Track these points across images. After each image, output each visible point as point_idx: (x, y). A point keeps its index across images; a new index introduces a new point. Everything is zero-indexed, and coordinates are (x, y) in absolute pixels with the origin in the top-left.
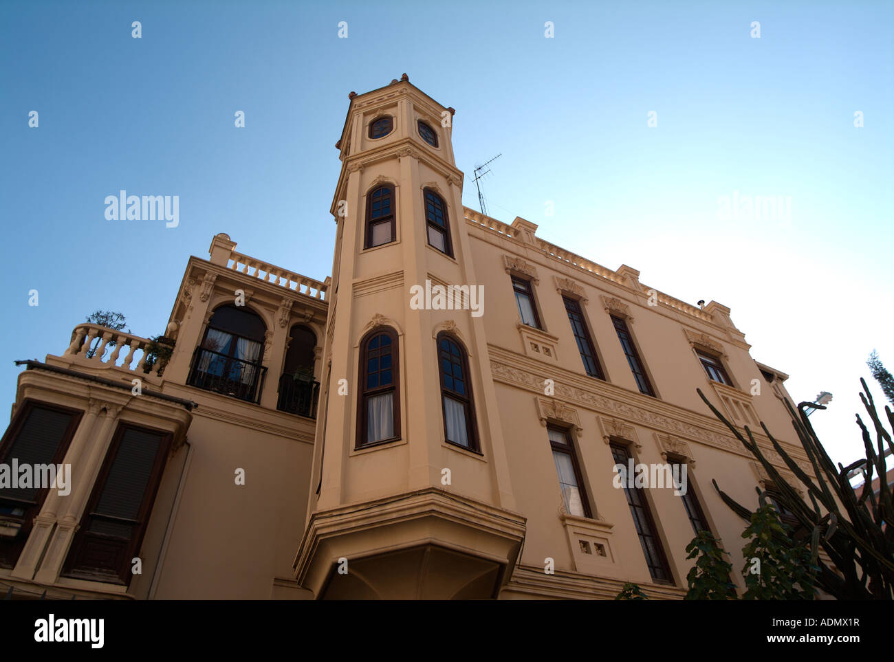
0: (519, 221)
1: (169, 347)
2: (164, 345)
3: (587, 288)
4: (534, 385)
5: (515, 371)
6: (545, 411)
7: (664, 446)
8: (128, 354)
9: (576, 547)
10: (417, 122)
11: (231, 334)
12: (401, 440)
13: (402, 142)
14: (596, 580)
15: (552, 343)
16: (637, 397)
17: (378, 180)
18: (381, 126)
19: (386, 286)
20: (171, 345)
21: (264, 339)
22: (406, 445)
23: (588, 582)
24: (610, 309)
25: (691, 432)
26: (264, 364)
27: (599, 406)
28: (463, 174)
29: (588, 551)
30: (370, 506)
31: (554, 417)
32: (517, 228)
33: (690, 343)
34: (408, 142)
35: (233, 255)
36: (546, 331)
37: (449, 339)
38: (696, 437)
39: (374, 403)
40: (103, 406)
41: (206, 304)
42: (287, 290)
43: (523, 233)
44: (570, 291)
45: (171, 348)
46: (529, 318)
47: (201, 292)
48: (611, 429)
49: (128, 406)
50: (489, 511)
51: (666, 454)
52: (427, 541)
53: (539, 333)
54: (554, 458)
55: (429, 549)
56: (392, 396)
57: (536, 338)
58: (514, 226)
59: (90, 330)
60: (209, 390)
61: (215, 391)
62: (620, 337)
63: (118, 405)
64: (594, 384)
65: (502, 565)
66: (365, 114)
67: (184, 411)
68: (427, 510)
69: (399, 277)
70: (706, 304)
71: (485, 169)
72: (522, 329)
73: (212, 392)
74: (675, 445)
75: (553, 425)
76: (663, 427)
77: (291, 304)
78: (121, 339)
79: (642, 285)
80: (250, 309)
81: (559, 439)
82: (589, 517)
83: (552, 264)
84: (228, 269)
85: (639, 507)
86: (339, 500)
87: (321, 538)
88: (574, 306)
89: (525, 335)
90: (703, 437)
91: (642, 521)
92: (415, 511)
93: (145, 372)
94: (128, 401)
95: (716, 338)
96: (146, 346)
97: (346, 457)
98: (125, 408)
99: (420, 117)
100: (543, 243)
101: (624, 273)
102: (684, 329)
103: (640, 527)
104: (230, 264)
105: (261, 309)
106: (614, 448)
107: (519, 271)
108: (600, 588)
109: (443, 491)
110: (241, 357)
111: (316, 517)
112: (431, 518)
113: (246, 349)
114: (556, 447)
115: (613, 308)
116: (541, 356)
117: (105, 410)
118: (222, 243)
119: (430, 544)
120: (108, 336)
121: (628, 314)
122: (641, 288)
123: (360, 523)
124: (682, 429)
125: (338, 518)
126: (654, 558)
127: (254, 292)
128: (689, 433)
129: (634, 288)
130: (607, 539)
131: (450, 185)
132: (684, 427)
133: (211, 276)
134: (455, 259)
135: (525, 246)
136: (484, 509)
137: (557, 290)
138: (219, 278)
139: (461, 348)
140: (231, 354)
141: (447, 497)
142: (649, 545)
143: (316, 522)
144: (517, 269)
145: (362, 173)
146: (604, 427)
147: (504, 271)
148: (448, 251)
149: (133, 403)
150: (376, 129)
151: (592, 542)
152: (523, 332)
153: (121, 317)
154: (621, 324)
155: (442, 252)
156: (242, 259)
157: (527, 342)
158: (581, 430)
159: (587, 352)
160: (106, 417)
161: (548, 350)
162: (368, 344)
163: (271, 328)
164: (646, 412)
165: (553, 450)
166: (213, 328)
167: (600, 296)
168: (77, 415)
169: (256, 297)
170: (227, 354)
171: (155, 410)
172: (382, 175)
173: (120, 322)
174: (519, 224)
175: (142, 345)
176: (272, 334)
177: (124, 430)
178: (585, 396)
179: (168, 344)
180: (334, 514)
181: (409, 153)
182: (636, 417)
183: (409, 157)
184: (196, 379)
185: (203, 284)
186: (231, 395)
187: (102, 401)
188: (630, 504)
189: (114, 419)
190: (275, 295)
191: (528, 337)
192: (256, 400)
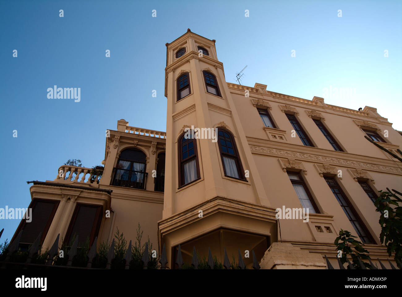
0: (257, 85)
1: (101, 170)
2: (98, 170)
3: (297, 108)
4: (276, 153)
5: (265, 148)
6: (285, 165)
7: (354, 175)
8: (83, 176)
9: (314, 230)
10: (197, 47)
11: (130, 161)
12: (200, 178)
13: (190, 54)
14: (328, 245)
15: (283, 134)
16: (334, 153)
17: (181, 72)
18: (180, 52)
19: (188, 113)
20: (102, 170)
21: (146, 161)
22: (204, 181)
23: (324, 247)
24: (312, 116)
25: (368, 167)
26: (147, 172)
27: (314, 159)
28: (222, 63)
29: (322, 231)
30: (186, 213)
31: (290, 167)
32: (257, 88)
33: (358, 126)
34: (193, 53)
35: (127, 128)
36: (279, 129)
37: (222, 130)
38: (372, 169)
39: (187, 166)
40: (68, 197)
41: (116, 150)
42: (154, 138)
43: (260, 90)
44: (288, 110)
45: (102, 171)
46: (269, 124)
47: (114, 144)
48: (322, 169)
49: (80, 196)
50: (254, 207)
51: (356, 178)
52: (219, 226)
53: (275, 130)
54: (294, 188)
55: (222, 231)
56: (195, 161)
57: (273, 132)
58: (255, 88)
59: (65, 168)
60: (122, 186)
61: (123, 186)
62: (319, 128)
63: (75, 196)
64: (309, 150)
65: (268, 237)
66: (174, 50)
67: (106, 194)
68: (216, 209)
69: (194, 108)
70: (363, 109)
71: (241, 74)
72: (266, 129)
73: (122, 187)
74: (360, 173)
75: (290, 172)
76: (352, 166)
77: (156, 143)
78: (79, 170)
79: (327, 105)
80: (137, 149)
81: (295, 178)
82: (318, 213)
83: (277, 100)
84: (126, 133)
85: (346, 206)
86: (171, 213)
87: (163, 235)
88: (292, 117)
89: (268, 132)
90: (376, 168)
91: (350, 213)
92: (210, 211)
93: (91, 183)
94: (79, 193)
95: (371, 122)
96: (91, 171)
97: (174, 193)
98: (78, 197)
99: (198, 45)
100: (271, 93)
101: (316, 100)
102: (353, 120)
103: (350, 217)
104: (126, 131)
105: (143, 149)
106: (326, 179)
107: (260, 105)
108: (332, 249)
109: (224, 198)
110: (135, 170)
111: (160, 224)
112: (219, 213)
113: (138, 167)
114: (294, 182)
115: (313, 115)
116: (278, 139)
117: (69, 199)
118: (122, 123)
119: (221, 228)
120: (73, 169)
121: (321, 117)
122: (326, 105)
123: (182, 223)
124: (363, 165)
125: (171, 222)
126: (362, 233)
127: (138, 141)
128: (367, 167)
129: (322, 106)
130: (331, 224)
131: (216, 69)
132: (364, 165)
133: (117, 137)
134: (222, 97)
135: (262, 94)
136: (251, 206)
137: (282, 111)
138: (121, 137)
139: (230, 134)
140: (131, 170)
141: (227, 201)
142: (357, 225)
143: (160, 227)
144: (259, 104)
145: (174, 72)
146: (319, 170)
147: (253, 106)
148: (218, 94)
149: (82, 194)
150: (179, 54)
151: (323, 226)
152: (266, 131)
153: (80, 161)
154: (319, 122)
155: (215, 95)
156: (132, 129)
157: (270, 135)
158: (306, 171)
159: (303, 136)
160: (70, 202)
161: (281, 138)
162: (181, 140)
163: (148, 156)
164: (341, 160)
165: (292, 183)
166: (122, 160)
167: (305, 111)
168: (57, 203)
169: (140, 143)
170: (129, 169)
171: (93, 196)
172: (182, 70)
173: (80, 164)
174: (258, 86)
175: (89, 172)
176: (149, 158)
177: (79, 208)
178: (305, 156)
179: (100, 169)
180: (169, 220)
181: (193, 57)
182: (336, 162)
183: (194, 59)
184: (115, 182)
185: (114, 141)
186: (132, 187)
187: (68, 195)
188: (341, 206)
189: (74, 202)
190: (148, 141)
191: (270, 133)
192: (144, 188)
